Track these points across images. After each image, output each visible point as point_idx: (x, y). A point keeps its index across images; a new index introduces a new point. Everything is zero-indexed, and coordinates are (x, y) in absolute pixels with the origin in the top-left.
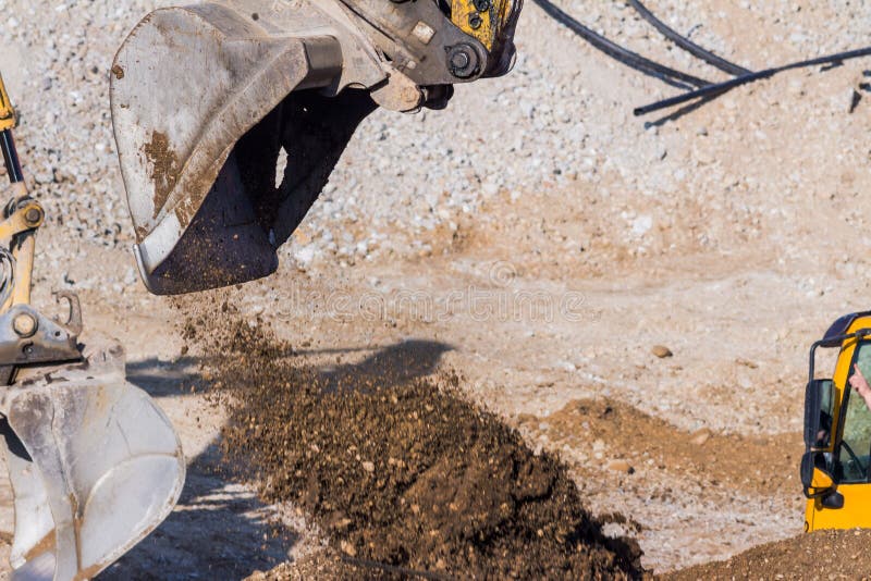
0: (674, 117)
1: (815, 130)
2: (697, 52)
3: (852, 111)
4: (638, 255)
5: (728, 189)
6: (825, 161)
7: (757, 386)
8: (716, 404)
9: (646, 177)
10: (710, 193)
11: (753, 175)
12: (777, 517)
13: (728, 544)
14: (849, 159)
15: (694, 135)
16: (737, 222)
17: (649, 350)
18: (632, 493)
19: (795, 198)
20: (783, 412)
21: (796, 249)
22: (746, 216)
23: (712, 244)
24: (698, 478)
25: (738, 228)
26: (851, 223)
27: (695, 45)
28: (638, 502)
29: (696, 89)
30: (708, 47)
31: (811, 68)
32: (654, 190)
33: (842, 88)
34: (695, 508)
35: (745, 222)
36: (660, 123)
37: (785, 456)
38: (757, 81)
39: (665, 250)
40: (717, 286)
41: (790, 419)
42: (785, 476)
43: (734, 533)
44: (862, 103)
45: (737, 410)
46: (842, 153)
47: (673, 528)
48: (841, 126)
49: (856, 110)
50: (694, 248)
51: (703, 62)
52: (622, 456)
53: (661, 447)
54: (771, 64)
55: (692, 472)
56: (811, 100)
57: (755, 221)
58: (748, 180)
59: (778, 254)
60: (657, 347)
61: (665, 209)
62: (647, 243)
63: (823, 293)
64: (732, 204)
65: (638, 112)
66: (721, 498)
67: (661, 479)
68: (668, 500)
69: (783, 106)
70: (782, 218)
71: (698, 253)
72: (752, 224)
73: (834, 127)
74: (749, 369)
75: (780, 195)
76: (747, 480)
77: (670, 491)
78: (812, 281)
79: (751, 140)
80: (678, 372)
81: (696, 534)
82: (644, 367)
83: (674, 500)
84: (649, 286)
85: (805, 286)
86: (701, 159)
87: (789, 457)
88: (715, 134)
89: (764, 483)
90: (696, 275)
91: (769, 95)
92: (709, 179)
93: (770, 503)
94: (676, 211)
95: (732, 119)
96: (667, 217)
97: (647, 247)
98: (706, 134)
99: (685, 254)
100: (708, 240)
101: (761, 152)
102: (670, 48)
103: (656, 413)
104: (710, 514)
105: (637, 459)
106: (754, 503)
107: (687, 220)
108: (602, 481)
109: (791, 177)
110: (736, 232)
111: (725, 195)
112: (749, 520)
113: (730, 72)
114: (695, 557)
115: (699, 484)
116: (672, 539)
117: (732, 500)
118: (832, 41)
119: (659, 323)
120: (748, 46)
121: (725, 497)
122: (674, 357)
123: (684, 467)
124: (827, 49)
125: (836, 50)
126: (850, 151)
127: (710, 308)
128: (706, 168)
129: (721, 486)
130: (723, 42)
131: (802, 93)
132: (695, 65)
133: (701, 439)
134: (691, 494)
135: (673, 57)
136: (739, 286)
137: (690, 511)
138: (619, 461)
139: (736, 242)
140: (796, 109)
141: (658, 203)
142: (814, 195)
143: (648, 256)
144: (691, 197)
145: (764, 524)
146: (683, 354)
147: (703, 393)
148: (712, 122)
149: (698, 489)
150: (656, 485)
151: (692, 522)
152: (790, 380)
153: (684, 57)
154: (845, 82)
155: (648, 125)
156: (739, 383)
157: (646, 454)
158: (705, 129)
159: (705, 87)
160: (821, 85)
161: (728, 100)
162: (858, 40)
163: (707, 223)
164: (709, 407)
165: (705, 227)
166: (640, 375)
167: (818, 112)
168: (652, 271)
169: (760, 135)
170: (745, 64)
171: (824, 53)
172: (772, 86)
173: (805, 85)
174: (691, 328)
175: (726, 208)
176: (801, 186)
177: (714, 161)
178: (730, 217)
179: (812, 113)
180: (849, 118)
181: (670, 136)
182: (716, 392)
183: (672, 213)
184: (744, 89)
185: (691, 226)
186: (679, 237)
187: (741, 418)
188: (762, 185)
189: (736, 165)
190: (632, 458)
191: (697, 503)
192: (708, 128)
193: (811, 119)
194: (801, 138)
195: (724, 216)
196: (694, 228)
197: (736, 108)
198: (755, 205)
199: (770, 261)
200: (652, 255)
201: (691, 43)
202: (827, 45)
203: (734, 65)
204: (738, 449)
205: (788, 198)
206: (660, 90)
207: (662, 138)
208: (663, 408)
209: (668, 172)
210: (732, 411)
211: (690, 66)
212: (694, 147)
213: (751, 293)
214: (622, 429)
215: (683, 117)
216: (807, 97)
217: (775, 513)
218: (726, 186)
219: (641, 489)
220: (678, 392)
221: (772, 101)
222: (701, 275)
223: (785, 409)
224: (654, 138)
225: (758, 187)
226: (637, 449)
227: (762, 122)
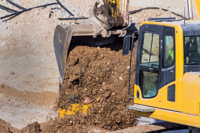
0: (9, 19)
1: (42, 22)
2: (13, 4)
3: (49, 18)
4: (3, 51)
5: (22, 36)
6: (44, 29)
7: (35, 81)
8: (26, 85)
9: (3, 33)
10: (18, 37)
11: (28, 33)
12: (44, 111)
13: (34, 117)
14: (49, 29)
15: (14, 23)
16: (25, 43)
17: (9, 73)
18: (11, 106)
19: (38, 38)
20: (42, 87)
21: (38, 49)
22: (27, 42)
23: (19, 48)
24: (25, 102)
25: (25, 44)
26: (50, 43)
27: (13, 3)
28: (12, 108)
29: (14, 13)
30: (16, 3)
31: (39, 8)
32: (5, 36)
33: (47, 13)
34: (25, 109)
35: (26, 43)
36: (6, 21)
37: (44, 97)
38: (28, 11)
39: (9, 50)
40: (22, 58)
41: (43, 88)
42: (45, 101)
43: (35, 115)
44: (51, 16)
45: (31, 86)
46: (48, 28)
47: (21, 114)
48: (47, 22)
49: (50, 17)
50: (15, 49)
51: (15, 6)
52: (7, 97)
53: (16, 95)
54: (31, 7)
55: (23, 101)
56: (40, 15)
57: (29, 43)
58: (27, 33)
59: (34, 50)
60: (11, 72)
61: (8, 40)
62: (4, 48)
63: (46, 60)
64: (23, 39)
65: (2, 18)
66: (31, 106)
67: (17, 102)
68: (19, 107)
69: (34, 16)
70: (35, 42)
71: (16, 51)
72: (28, 44)
73: (46, 22)
74: (33, 77)
75: (34, 37)
76: (36, 103)
77: (19, 105)
78: (43, 57)
79: (27, 24)
80: (16, 78)
81: (27, 115)
82: (8, 77)
83: (20, 107)
84: (6, 58)
85: (42, 58)
86: (16, 29)
87: (45, 97)
88: (19, 23)
89: (40, 103)
90: (16, 55)
91: (31, 14)
92: (18, 33)
93: (42, 108)
94: (11, 41)
95: (23, 20)
96: (9, 42)
97: (5, 49)
98: (17, 23)
99: (13, 51)
100: (18, 47)
101: (29, 27)
102: (7, 3)
103: (13, 87)
104: (29, 110)
105: (11, 98)
106: (38, 108)
107: (13, 43)
108: (3, 103)
109: (36, 33)
110: (24, 45)
111: (22, 37)
112: (38, 112)
113: (21, 9)
114: (27, 120)
115: (26, 103)
116: (22, 116)
117: (33, 107)
118: (44, 2)
119: (10, 66)
120: (25, 3)
121: (32, 106)
122: (15, 74)
123: (21, 99)
124: (43, 4)
125: (45, 4)
126: (49, 27)
127: (21, 63)
128: (17, 31)
129: (30, 104)
130: (19, 2)
131: (38, 14)
132: (13, 7)
133: (24, 93)
134: (24, 106)
135: (8, 5)
136: (27, 58)
137: (24, 110)
138: (7, 98)
139: (25, 48)
140: (37, 17)
141: (6, 39)
142: (42, 37)
143: (5, 51)
144: (14, 38)
145: (42, 113)
146: (17, 73)
147: (23, 82)
148: (18, 20)
149: (25, 105)
150: (16, 104)
151: (26, 112)
152: (42, 79)
153: (11, 6)
154: (48, 11)
155: (3, 21)
156: (31, 80)
157: (13, 97)
158: (16, 22)
159: (16, 12)
160: (42, 12)
161: (21, 15)
162: (50, 2)
163: (18, 44)
164: (24, 86)
165: (17, 44)
166: (8, 78)
167: (42, 18)
168: (6, 54)
169: (29, 23)
170: (24, 7)
171: (42, 4)
172: (31, 12)
173: (39, 12)
174: (18, 68)
175: (22, 40)
176: (39, 35)
177: (19, 29)
178: (23, 42)
179: (41, 18)
180: (49, 20)
181: (8, 23)
182: (26, 82)
183: (10, 41)
184: (25, 13)
185: (14, 44)
186: (12, 47)
187: (32, 88)
188: (30, 35)
189: (24, 30)
190: (9, 97)
191: (26, 108)
192: (17, 22)
193: (40, 20)
194: (38, 24)
195: (22, 42)
196: (15, 45)
197: (23, 17)
198: (28, 39)
199: (33, 52)
200: (6, 51)
201: (12, 2)
202: (43, 3)
203: (22, 7)
204: (33, 95)
205: (36, 38)
206: (6, 13)
207: (7, 24)
208: (15, 86)
209: (8, 32)
210: (30, 86)
211: (12, 8)
212: (14, 26)
213: (30, 59)
214: (6, 91)
215: (11, 19)
216: (39, 15)
217: (44, 110)
218: (22, 35)
219: (12, 105)
220: (17, 82)
221: (31, 16)
222: (17, 55)
223: (42, 86)
224: (5, 24)
225: (29, 35)
226: (10, 95)
227: (30, 21)
